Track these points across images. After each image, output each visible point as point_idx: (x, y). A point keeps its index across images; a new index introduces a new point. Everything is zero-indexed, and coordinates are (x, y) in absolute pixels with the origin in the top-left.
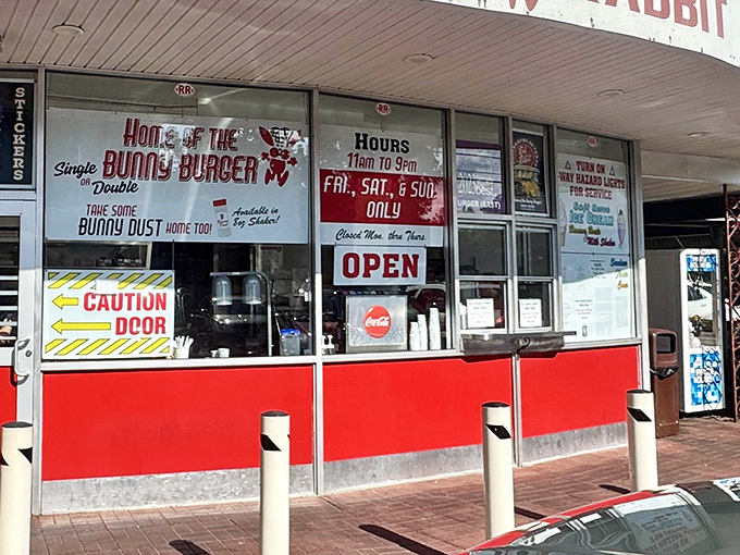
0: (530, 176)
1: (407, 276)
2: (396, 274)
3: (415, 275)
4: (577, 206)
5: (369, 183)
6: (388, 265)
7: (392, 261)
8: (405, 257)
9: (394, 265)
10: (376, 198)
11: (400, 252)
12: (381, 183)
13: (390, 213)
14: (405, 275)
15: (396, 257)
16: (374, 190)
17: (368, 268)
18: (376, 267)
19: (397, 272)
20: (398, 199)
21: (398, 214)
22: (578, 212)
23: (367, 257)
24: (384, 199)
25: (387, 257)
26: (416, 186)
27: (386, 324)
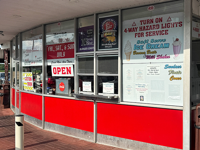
0: (111, 34)
1: (68, 74)
2: (65, 73)
3: (70, 73)
4: (139, 42)
5: (57, 47)
6: (63, 71)
7: (63, 69)
8: (67, 68)
9: (64, 71)
10: (59, 51)
11: (65, 67)
12: (60, 46)
13: (62, 55)
14: (68, 73)
15: (64, 68)
16: (58, 49)
17: (58, 71)
18: (60, 71)
19: (65, 72)
20: (64, 51)
21: (64, 55)
22: (140, 45)
23: (58, 68)
24: (61, 51)
25: (62, 68)
26: (69, 46)
27: (64, 88)
